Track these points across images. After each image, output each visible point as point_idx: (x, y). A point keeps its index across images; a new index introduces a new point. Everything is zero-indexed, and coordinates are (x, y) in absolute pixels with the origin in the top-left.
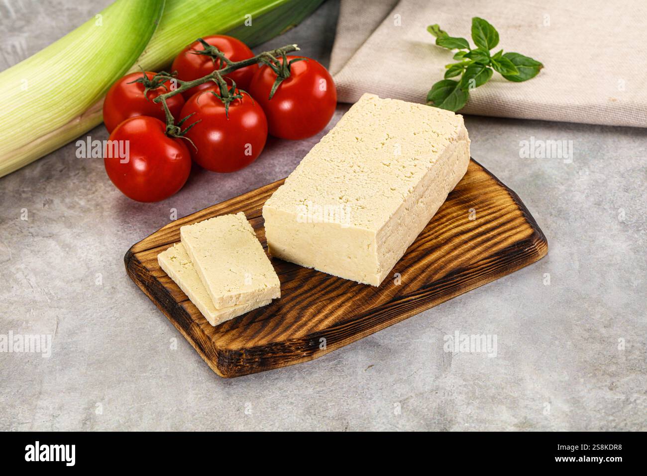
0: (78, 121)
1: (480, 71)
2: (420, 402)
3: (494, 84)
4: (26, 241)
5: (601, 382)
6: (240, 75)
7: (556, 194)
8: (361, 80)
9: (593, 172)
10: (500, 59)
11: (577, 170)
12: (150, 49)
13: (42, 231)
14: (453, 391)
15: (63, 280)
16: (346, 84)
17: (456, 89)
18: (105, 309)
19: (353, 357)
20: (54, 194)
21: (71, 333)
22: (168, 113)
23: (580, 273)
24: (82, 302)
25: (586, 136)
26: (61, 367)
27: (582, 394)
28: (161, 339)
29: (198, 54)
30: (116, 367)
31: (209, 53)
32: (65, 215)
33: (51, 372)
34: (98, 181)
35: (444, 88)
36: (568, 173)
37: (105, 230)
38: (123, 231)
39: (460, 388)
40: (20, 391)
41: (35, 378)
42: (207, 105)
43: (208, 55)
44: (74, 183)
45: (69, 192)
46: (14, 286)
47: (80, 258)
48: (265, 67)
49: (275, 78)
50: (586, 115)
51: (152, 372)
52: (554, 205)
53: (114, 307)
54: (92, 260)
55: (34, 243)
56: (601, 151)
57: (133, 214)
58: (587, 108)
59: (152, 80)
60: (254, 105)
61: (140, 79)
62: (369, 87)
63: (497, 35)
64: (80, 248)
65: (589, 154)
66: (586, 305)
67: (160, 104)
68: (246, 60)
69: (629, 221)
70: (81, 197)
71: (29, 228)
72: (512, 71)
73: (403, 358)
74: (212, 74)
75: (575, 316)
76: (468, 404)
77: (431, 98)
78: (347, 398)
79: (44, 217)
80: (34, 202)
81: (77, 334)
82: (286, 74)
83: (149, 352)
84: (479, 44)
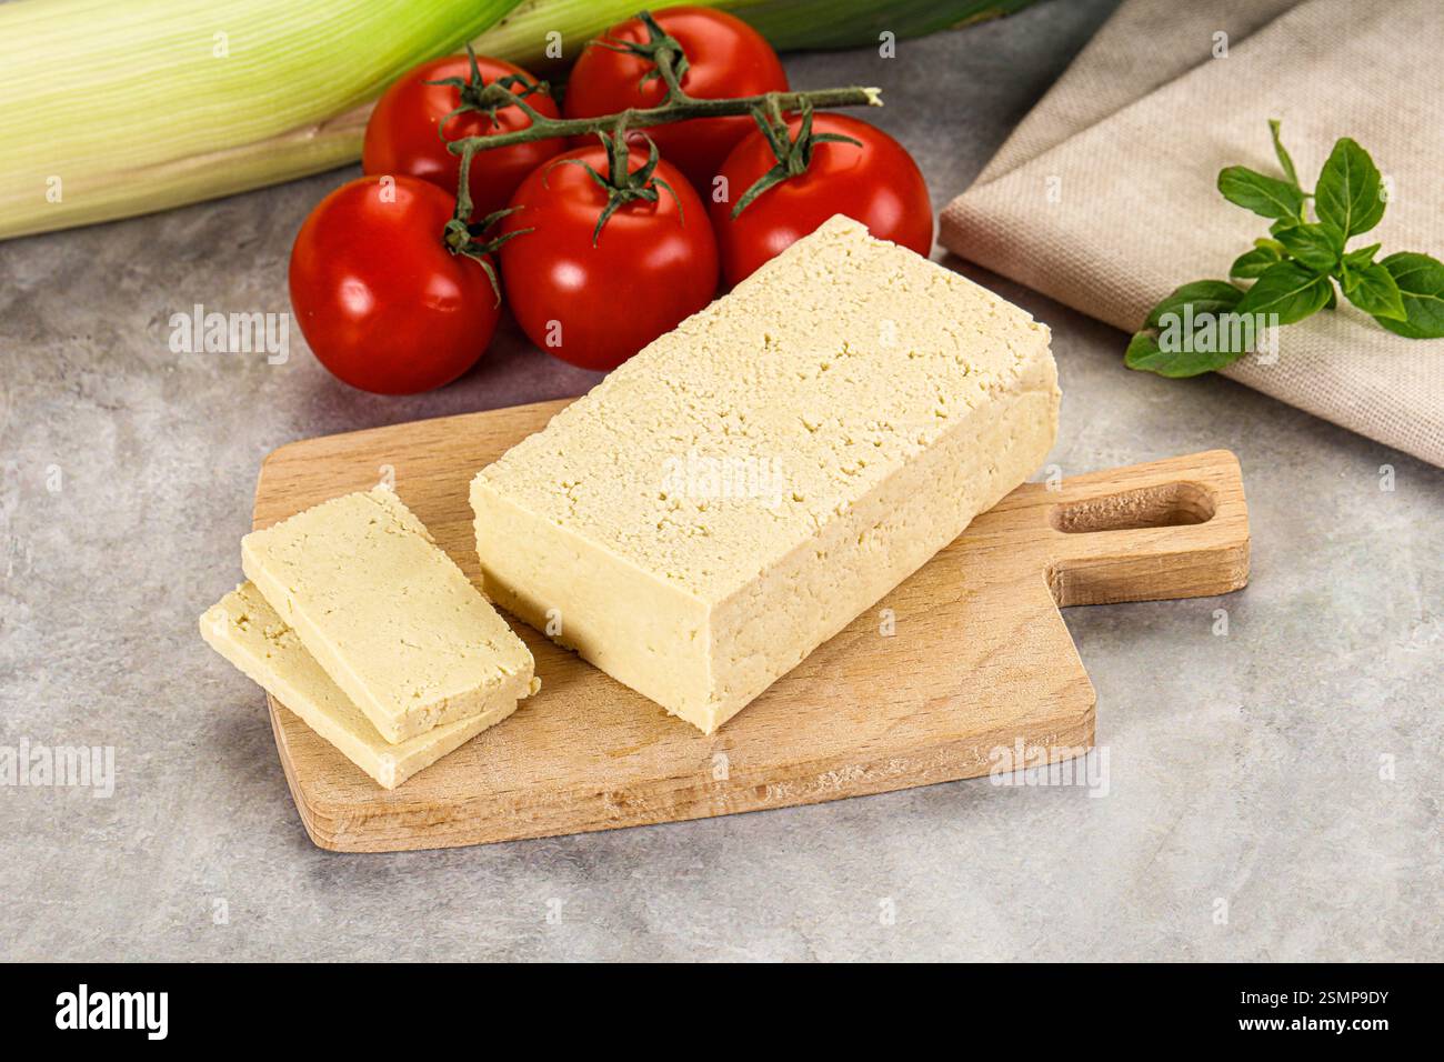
0: (310, 136)
1: (1299, 286)
4: (58, 403)
7: (1319, 669)
11: (1415, 622)
13: (107, 388)
15: (72, 530)
20: (189, 299)
22: (463, 191)
24: (74, 602)
28: (182, 758)
32: (180, 362)
36: (1386, 623)
37: (238, 430)
42: (572, 193)
43: (649, 60)
44: (250, 286)
47: (140, 488)
52: (1295, 698)
53: (134, 638)
54: (162, 500)
55: (72, 413)
57: (324, 409)
59: (487, 87)
61: (462, 78)
63: (1381, 206)
64: (158, 462)
68: (722, 101)
71: (84, 370)
79: (134, 353)
80: (135, 308)
81: (15, 678)
82: (794, 166)
83: (137, 780)
84: (1328, 214)
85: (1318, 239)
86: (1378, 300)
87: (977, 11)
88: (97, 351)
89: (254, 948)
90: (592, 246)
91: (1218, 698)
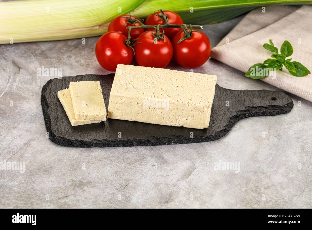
0: (97, 27)
1: (277, 65)
2: (165, 187)
3: (283, 73)
7: (282, 128)
9: (305, 125)
10: (289, 62)
11: (298, 122)
14: (181, 188)
16: (219, 52)
19: (149, 159)
20: (74, 54)
22: (129, 35)
23: (269, 163)
26: (30, 121)
29: (159, 16)
31: (162, 17)
32: (73, 64)
33: (25, 122)
36: (293, 121)
39: (185, 188)
40: (9, 124)
41: (17, 121)
42: (149, 37)
44: (85, 53)
45: (80, 56)
46: (34, 84)
48: (182, 31)
49: (184, 36)
52: (278, 132)
59: (133, 20)
63: (292, 51)
65: (308, 117)
66: (263, 177)
69: (306, 150)
70: (83, 59)
71: (55, 64)
72: (293, 70)
73: (170, 167)
74: (157, 25)
75: (255, 179)
76: (184, 196)
79: (64, 62)
80: (64, 55)
82: (188, 36)
84: (283, 53)
85: (281, 57)
86: (291, 69)
87: (214, 21)
88: (57, 61)
89: (92, 156)
90: (152, 46)
91: (264, 130)
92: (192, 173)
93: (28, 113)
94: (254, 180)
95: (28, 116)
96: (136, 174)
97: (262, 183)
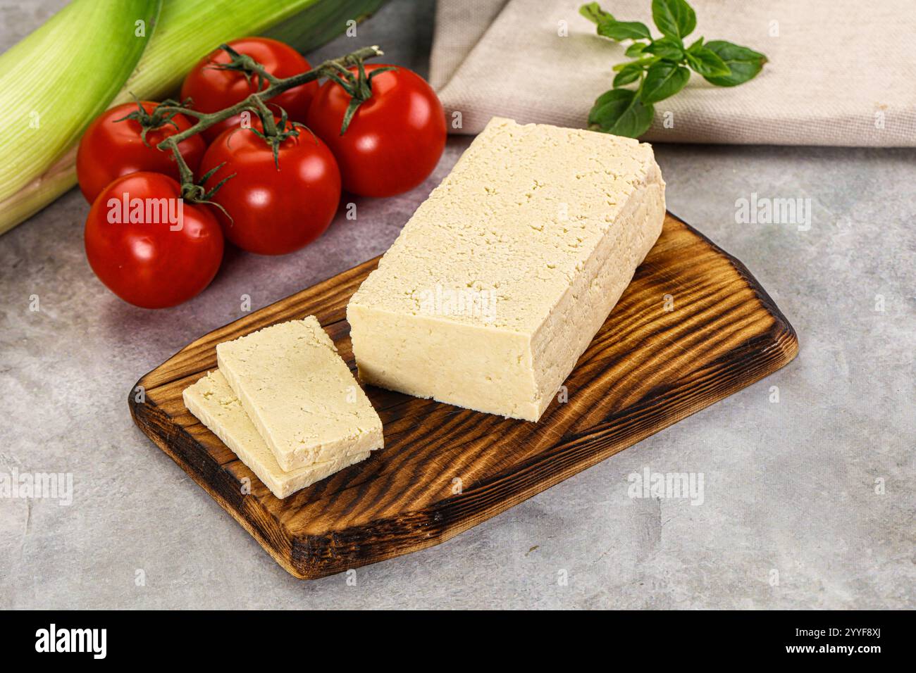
0: (37, 185)
1: (670, 73)
2: (617, 601)
3: (692, 92)
5: (899, 552)
6: (290, 98)
7: (803, 259)
8: (483, 96)
9: (858, 222)
10: (699, 53)
11: (834, 221)
12: (144, 66)
14: (667, 581)
15: (33, 438)
16: (459, 104)
17: (633, 103)
18: (104, 481)
19: (504, 536)
20: (7, 303)
21: (53, 522)
22: (183, 166)
23: (851, 382)
25: (843, 165)
26: (40, 578)
27: (871, 572)
28: (198, 524)
29: (222, 68)
30: (129, 572)
31: (240, 67)
32: (28, 335)
33: (25, 586)
34: (74, 278)
35: (615, 103)
36: (819, 226)
37: (92, 355)
38: (122, 355)
39: (677, 574)
42: (243, 150)
43: (239, 70)
44: (37, 283)
47: (57, 403)
48: (331, 84)
49: (348, 101)
50: (840, 133)
51: (188, 577)
52: (801, 278)
53: (118, 477)
54: (76, 404)
56: (868, 188)
58: (842, 122)
59: (153, 114)
60: (319, 145)
61: (133, 113)
62: (495, 108)
63: (693, 15)
64: (56, 387)
65: (849, 194)
66: (866, 432)
67: (169, 151)
68: (300, 75)
70: (50, 305)
72: (718, 69)
73: (584, 532)
74: (248, 100)
75: (850, 450)
76: (693, 598)
77: (595, 118)
78: (500, 601)
81: (62, 523)
82: (365, 94)
83: (180, 546)
85: (669, 45)
92: (660, 517)
93: (13, 552)
94: (851, 455)
95: (19, 565)
96: (501, 599)
97: (879, 454)
